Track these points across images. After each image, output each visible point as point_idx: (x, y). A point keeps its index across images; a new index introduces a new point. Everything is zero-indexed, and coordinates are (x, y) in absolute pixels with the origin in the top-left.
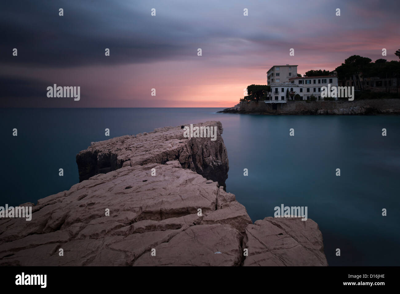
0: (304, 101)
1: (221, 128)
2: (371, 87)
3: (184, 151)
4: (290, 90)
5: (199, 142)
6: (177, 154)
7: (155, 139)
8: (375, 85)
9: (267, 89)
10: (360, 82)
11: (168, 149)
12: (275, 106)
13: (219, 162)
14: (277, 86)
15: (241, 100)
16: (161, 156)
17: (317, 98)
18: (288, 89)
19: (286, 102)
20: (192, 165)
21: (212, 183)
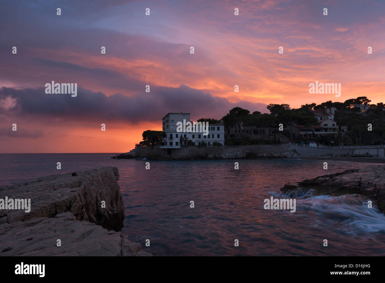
0: (196, 146)
1: (118, 174)
2: (250, 135)
3: (77, 201)
4: (183, 136)
5: (92, 190)
6: (68, 205)
7: (40, 189)
8: (253, 133)
9: (162, 134)
10: (241, 130)
11: (57, 200)
12: (170, 151)
13: (115, 211)
14: (171, 132)
15: (137, 145)
16: (48, 208)
17: (207, 144)
18: (182, 135)
19: (179, 147)
20: (86, 216)
21: (114, 233)
